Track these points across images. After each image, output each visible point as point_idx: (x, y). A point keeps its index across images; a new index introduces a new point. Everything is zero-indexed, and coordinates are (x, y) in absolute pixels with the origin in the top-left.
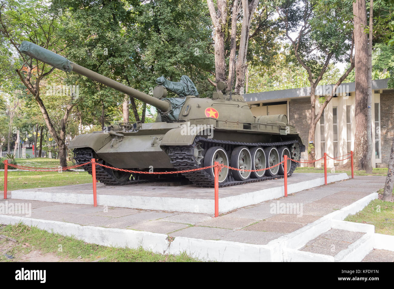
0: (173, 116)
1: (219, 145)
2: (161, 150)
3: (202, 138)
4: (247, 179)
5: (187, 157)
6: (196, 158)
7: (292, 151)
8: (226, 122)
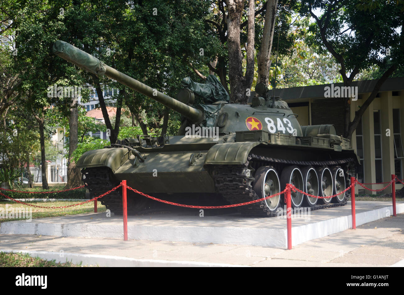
1: (269, 165)
2: (203, 170)
7: (347, 172)
8: (278, 135)
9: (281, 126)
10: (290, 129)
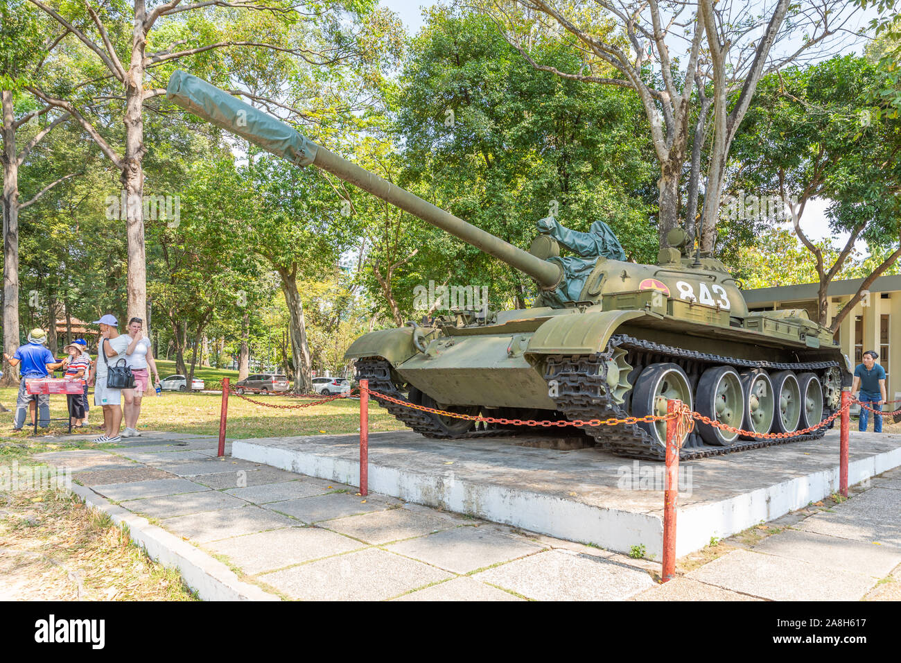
0: (568, 296)
1: (670, 361)
2: (528, 366)
3: (631, 339)
4: (732, 443)
5: (588, 384)
6: (612, 387)
8: (690, 304)
9: (706, 297)
10: (724, 303)
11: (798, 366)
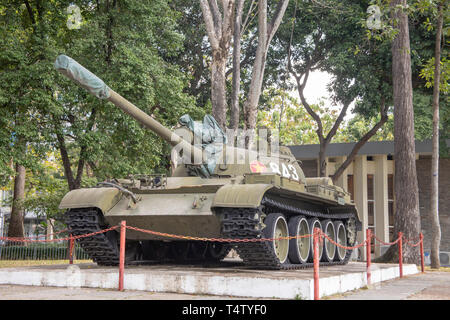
1: (280, 212)
2: (210, 213)
3: (268, 200)
4: (305, 262)
5: (249, 224)
8: (290, 179)
11: (335, 216)
